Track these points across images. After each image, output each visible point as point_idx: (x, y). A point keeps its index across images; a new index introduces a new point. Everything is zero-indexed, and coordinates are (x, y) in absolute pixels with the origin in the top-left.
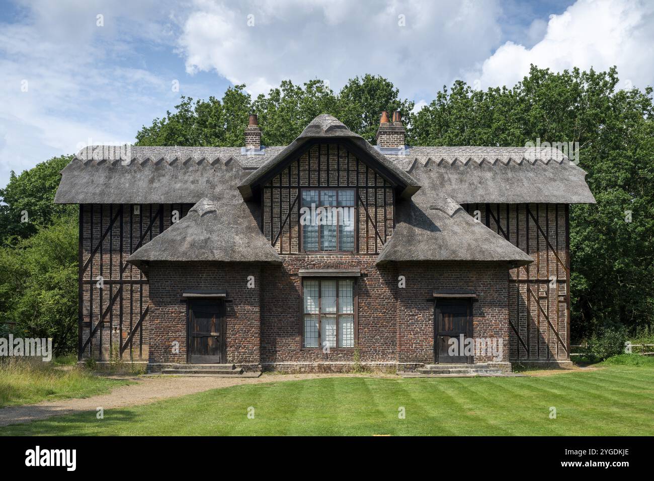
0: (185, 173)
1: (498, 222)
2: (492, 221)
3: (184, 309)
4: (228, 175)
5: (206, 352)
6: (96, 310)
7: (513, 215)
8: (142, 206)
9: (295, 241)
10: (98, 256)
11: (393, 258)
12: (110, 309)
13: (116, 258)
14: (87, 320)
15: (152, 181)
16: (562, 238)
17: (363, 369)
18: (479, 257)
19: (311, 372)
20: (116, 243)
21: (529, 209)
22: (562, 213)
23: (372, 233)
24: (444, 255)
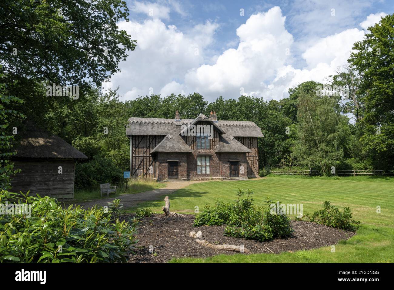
0: (161, 126)
1: (241, 141)
2: (240, 141)
3: (167, 164)
4: (172, 127)
5: (173, 176)
6: (137, 164)
7: (245, 139)
8: (150, 136)
9: (195, 146)
10: (137, 149)
11: (220, 151)
12: (140, 164)
13: (143, 150)
14: (134, 167)
15: (152, 128)
16: (256, 145)
17: (212, 179)
18: (240, 151)
19: (199, 180)
20: (143, 146)
21: (248, 138)
22: (256, 139)
23: (214, 144)
24: (232, 151)
